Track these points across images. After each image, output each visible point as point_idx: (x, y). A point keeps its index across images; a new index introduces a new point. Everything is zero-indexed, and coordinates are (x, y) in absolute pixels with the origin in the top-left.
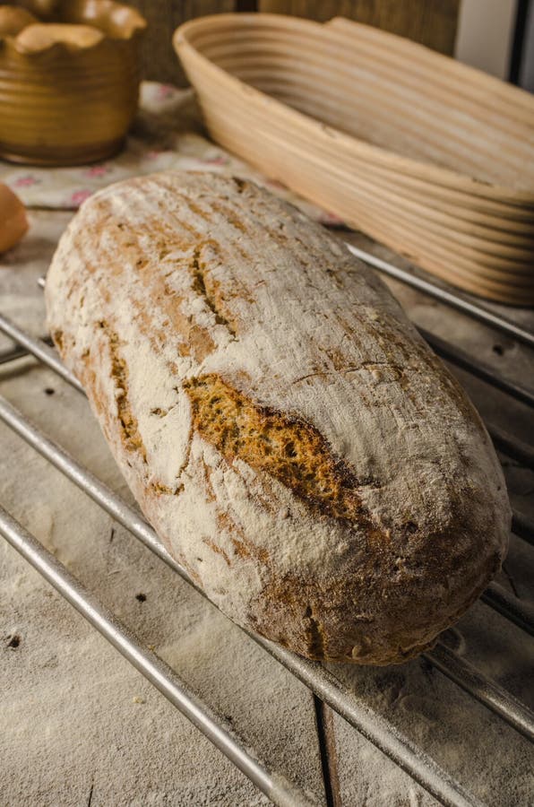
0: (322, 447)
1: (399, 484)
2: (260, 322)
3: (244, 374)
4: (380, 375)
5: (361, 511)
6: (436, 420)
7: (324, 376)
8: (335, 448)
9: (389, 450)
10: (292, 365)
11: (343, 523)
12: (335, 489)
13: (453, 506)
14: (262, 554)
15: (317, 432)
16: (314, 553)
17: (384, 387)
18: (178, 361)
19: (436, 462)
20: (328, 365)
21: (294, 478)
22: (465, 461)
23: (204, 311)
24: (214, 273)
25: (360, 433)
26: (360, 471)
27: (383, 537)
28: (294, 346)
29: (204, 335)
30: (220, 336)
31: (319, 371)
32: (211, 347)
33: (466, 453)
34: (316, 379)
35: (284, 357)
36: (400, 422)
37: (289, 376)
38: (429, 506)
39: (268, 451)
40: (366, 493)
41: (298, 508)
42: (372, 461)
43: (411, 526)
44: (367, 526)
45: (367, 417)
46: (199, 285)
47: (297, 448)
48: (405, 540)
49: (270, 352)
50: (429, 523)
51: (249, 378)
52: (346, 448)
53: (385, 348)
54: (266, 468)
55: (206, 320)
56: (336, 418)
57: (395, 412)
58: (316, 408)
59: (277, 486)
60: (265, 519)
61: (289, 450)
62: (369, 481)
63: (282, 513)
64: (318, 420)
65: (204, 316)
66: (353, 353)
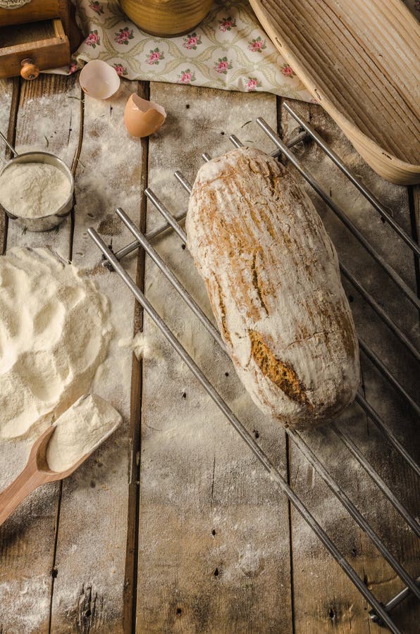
0: (296, 376)
1: (320, 390)
2: (278, 310)
3: (271, 337)
4: (319, 340)
5: (307, 399)
6: (336, 361)
7: (299, 342)
8: (300, 378)
9: (318, 378)
10: (288, 336)
11: (300, 403)
12: (298, 391)
13: (337, 397)
14: (273, 407)
15: (294, 372)
16: (290, 411)
17: (320, 346)
18: (247, 319)
19: (334, 381)
20: (302, 336)
21: (285, 386)
22: (344, 378)
23: (257, 299)
24: (262, 275)
25: (309, 371)
26: (308, 386)
27: (312, 407)
28: (289, 325)
29: (257, 312)
30: (263, 314)
31: (298, 341)
32: (259, 318)
33: (345, 374)
34: (296, 345)
35: (285, 331)
36: (324, 365)
37: (287, 342)
38: (329, 398)
39: (277, 372)
40: (309, 393)
41: (286, 397)
42: (312, 382)
43: (322, 404)
44: (308, 404)
45: (312, 363)
46: (255, 280)
47: (287, 374)
48: (320, 408)
49: (281, 327)
50: (328, 403)
51: (273, 341)
52: (304, 378)
53: (323, 323)
54: (276, 383)
55: (257, 303)
56: (302, 365)
57: (323, 360)
58: (295, 359)
59: (279, 390)
60: (275, 398)
61: (285, 374)
62: (310, 389)
63: (281, 398)
64: (295, 366)
65: (257, 301)
66: (311, 328)
